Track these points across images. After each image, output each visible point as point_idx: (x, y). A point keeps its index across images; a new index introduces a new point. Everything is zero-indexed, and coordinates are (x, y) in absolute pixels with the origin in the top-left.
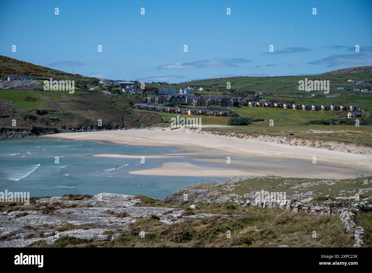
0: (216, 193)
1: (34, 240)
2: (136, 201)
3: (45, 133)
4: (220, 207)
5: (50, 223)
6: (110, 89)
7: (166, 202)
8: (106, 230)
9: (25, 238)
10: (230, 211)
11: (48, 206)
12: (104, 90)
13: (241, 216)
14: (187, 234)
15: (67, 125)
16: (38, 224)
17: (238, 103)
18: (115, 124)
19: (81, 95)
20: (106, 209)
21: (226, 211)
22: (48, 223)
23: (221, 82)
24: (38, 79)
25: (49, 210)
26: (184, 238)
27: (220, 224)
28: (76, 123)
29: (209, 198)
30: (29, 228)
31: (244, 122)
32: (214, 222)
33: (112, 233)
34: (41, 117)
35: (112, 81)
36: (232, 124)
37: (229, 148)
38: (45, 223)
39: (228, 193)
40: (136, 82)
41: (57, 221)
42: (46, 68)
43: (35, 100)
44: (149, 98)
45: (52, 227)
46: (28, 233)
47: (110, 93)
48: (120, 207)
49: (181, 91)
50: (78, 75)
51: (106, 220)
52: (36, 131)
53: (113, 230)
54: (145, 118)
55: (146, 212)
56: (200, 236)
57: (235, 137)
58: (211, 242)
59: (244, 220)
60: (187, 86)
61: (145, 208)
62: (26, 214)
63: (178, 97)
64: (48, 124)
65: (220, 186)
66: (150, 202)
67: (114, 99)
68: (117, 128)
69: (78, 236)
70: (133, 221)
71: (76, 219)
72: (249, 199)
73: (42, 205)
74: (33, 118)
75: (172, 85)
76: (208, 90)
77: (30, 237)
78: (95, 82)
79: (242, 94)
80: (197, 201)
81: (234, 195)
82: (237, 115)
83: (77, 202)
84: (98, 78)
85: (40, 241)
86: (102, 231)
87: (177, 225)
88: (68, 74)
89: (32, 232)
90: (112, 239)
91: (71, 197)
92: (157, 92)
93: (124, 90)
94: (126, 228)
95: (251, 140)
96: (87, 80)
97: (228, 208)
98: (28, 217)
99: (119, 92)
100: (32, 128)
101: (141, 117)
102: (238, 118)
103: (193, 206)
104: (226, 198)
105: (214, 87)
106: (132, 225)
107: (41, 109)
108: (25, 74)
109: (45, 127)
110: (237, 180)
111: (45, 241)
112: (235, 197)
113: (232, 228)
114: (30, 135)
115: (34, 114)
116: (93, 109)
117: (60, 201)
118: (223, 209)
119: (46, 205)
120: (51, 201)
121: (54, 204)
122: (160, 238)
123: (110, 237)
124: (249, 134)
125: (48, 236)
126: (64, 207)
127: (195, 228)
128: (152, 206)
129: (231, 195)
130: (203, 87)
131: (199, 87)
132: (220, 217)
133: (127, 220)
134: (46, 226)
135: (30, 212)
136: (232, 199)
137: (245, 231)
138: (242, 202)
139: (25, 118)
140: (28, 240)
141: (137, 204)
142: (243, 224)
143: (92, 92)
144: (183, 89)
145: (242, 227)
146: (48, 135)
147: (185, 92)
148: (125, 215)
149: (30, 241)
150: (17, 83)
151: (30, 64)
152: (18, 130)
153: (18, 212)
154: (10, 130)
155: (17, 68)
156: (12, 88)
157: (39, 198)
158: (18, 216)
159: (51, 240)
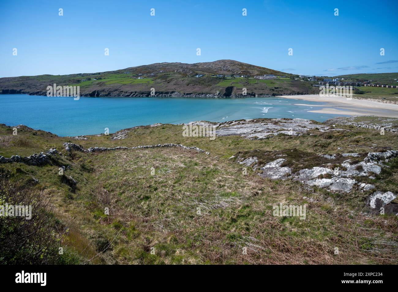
0: (346, 121)
1: (270, 133)
2: (310, 122)
3: (277, 96)
4: (346, 126)
6: (303, 79)
7: (323, 123)
8: (297, 132)
9: (267, 133)
10: (351, 128)
12: (301, 79)
13: (355, 131)
14: (330, 136)
15: (286, 93)
16: (271, 128)
17: (360, 85)
18: (305, 93)
19: (292, 81)
20: (298, 124)
21: (349, 129)
22: (275, 128)
23: (352, 76)
24: (276, 76)
25: (276, 123)
26: (329, 138)
27: (346, 133)
28: (289, 92)
29: (342, 123)
30: (268, 129)
31: (362, 93)
32: (343, 132)
33: (299, 133)
34: (276, 90)
35: (304, 76)
36: (356, 94)
37: (353, 103)
38: (274, 128)
39: (351, 121)
40: (314, 76)
41: (278, 128)
42: (279, 71)
43: (274, 83)
44: (319, 83)
45: (276, 129)
46: (268, 131)
47: (303, 81)
48: (303, 124)
49: (334, 80)
50: (291, 74)
51: (297, 128)
52: (274, 95)
53: (300, 132)
54: (317, 90)
55: (314, 126)
56: (336, 137)
57: (357, 99)
58: (340, 140)
59: (357, 133)
60: (337, 78)
61: (313, 125)
62: (267, 124)
63: (332, 82)
64: (278, 92)
65: (348, 118)
66: (316, 123)
67: (305, 83)
68: (305, 94)
69: (286, 133)
70: (308, 130)
71: (286, 127)
72: (361, 124)
73: (274, 121)
74: (273, 90)
75: (330, 77)
76: (346, 79)
77: (268, 132)
78: (298, 76)
79: (362, 81)
80: (336, 124)
81: (354, 122)
82: (358, 90)
83: (286, 121)
84: (299, 75)
85: (272, 134)
86: (295, 132)
87: (326, 132)
88: (287, 74)
89: (269, 131)
90: (299, 135)
91: (285, 119)
92: (323, 80)
93: (309, 79)
94: (305, 132)
95: (364, 100)
96: (294, 76)
97: (350, 127)
98: (268, 125)
99: (307, 80)
100: (272, 94)
101: (315, 90)
102: (359, 91)
103: (334, 126)
104: (350, 123)
105: (349, 78)
106: (307, 131)
107: (276, 86)
108: (271, 74)
109: (277, 93)
110: (356, 116)
112: (354, 123)
113: (351, 135)
114: (272, 96)
115: (274, 88)
116: (296, 87)
117: (280, 120)
118: (347, 128)
119: (275, 121)
120: (277, 120)
121: (278, 121)
122: (319, 137)
123: (298, 135)
124: (363, 98)
125: (275, 132)
126: (281, 122)
127: (334, 134)
128: (317, 124)
129: (352, 122)
130: (344, 78)
131: (342, 78)
132: (346, 131)
133: (306, 129)
134: (274, 129)
135: (269, 123)
136: (353, 124)
137: (357, 137)
138: (357, 125)
139: (270, 90)
141: (310, 123)
142: (356, 134)
143: (296, 80)
144: (335, 79)
145: (356, 135)
146: (278, 96)
147: (335, 80)
148: (305, 127)
149: (268, 134)
150: (268, 77)
151: (273, 70)
152: (267, 94)
153: (265, 123)
154: (265, 94)
155: (268, 72)
156: (266, 79)
157: (272, 119)
158: (264, 125)
159: (276, 134)
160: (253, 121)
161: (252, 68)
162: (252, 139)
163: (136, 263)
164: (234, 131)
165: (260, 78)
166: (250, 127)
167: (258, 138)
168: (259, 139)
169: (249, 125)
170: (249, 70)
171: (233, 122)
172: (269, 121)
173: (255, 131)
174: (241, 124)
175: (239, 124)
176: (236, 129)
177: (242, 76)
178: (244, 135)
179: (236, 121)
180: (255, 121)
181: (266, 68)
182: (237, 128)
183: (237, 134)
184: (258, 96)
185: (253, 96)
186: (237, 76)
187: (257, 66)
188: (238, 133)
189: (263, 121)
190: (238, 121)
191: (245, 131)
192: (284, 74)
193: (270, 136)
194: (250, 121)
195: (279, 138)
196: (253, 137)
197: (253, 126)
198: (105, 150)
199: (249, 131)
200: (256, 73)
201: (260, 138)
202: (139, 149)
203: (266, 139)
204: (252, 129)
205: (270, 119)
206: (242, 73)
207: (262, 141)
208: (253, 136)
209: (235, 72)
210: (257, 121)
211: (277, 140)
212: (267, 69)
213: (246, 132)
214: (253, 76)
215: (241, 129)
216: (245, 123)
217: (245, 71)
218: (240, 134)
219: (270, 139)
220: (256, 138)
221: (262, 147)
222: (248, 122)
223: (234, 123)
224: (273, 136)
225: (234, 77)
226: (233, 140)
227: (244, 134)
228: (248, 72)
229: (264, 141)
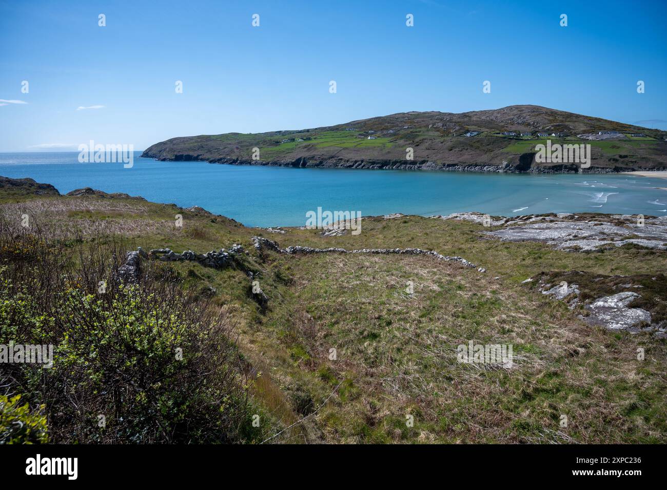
1: (606, 242)
3: (624, 171)
5: (619, 232)
9: (599, 240)
11: (620, 220)
15: (643, 166)
16: (610, 232)
19: (658, 144)
24: (622, 133)
25: (620, 223)
28: (650, 165)
30: (603, 233)
34: (622, 160)
38: (615, 232)
41: (625, 232)
43: (619, 148)
45: (621, 235)
46: (602, 237)
50: (656, 130)
52: (617, 170)
62: (602, 224)
64: (627, 165)
69: (641, 244)
71: (641, 232)
73: (615, 219)
74: (616, 160)
77: (603, 239)
85: (611, 243)
86: (662, 243)
88: (648, 129)
89: (605, 237)
98: (603, 226)
100: (614, 167)
107: (623, 154)
108: (613, 129)
109: (625, 167)
111: (614, 244)
114: (612, 172)
115: (617, 157)
117: (629, 218)
119: (618, 219)
120: (622, 217)
121: (624, 220)
125: (617, 241)
126: (632, 222)
134: (616, 234)
135: (605, 223)
139: (610, 160)
140: (601, 242)
146: (627, 173)
149: (603, 243)
150: (606, 136)
151: (617, 123)
152: (603, 168)
153: (596, 222)
154: (598, 168)
155: (607, 126)
156: (602, 140)
157: (613, 215)
158: (595, 225)
159: (619, 244)
160: (572, 217)
161: (574, 119)
162: (568, 250)
163: (352, 441)
164: (533, 233)
165: (590, 138)
166: (566, 227)
167: (582, 249)
168: (584, 252)
169: (563, 225)
170: (567, 123)
171: (533, 216)
172: (606, 219)
173: (575, 236)
174: (547, 221)
175: (543, 221)
176: (538, 231)
177: (553, 135)
178: (553, 243)
179: (537, 216)
180: (576, 217)
181: (602, 119)
182: (539, 229)
183: (539, 240)
184: (583, 172)
185: (573, 172)
186: (544, 134)
187: (584, 116)
188: (542, 237)
189: (591, 217)
190: (541, 216)
191: (555, 234)
192: (641, 131)
193: (607, 247)
194: (566, 218)
195: (625, 253)
196: (571, 247)
197: (572, 227)
198: (312, 252)
199: (563, 235)
200: (582, 129)
201: (586, 249)
202: (364, 253)
203: (598, 251)
204: (570, 231)
205: (608, 216)
206: (552, 128)
207: (589, 256)
208: (571, 245)
209: (539, 126)
210: (581, 217)
211: (622, 256)
212: (606, 121)
213: (556, 237)
214: (576, 134)
215: (546, 231)
216: (556, 221)
217: (558, 125)
218: (546, 240)
219: (607, 253)
220: (576, 249)
221: (589, 267)
222: (563, 218)
223: (534, 219)
224: (612, 248)
225: (538, 136)
226: (530, 250)
227: (554, 240)
228: (567, 127)
229: (593, 255)
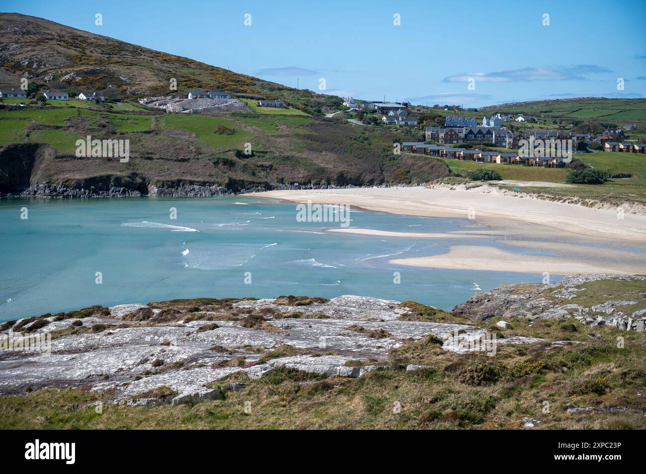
0: (543, 302)
1: (227, 371)
2: (402, 311)
3: (248, 190)
4: (549, 326)
5: (255, 343)
6: (360, 116)
7: (455, 315)
8: (351, 358)
9: (214, 367)
10: (568, 334)
11: (253, 313)
12: (351, 117)
13: (587, 345)
14: (491, 372)
15: (287, 177)
16: (235, 344)
17: (586, 145)
18: (368, 177)
19: (312, 125)
20: (351, 323)
21: (561, 334)
22: (253, 343)
23: (557, 106)
24: (238, 97)
25: (254, 321)
26: (485, 379)
27: (550, 357)
28: (301, 174)
29: (530, 310)
30: (220, 349)
31: (597, 179)
32: (538, 352)
33: (360, 364)
34: (243, 162)
35: (364, 102)
36: (574, 182)
37: (567, 224)
38: (246, 342)
39: (563, 302)
40: (406, 104)
41: (266, 341)
42: (253, 79)
43: (233, 132)
44: (428, 133)
45: (259, 351)
46: (218, 358)
47: (360, 123)
48: (375, 320)
49: (485, 121)
50: (307, 91)
51: (350, 342)
52: (234, 187)
53: (362, 359)
54: (421, 167)
55: (419, 330)
56: (513, 375)
57: (579, 205)
58: (532, 387)
59: (593, 352)
60: (496, 114)
61: (418, 323)
62: (215, 327)
63: (480, 132)
64: (254, 174)
65: (551, 290)
66: (427, 314)
67: (367, 134)
68: (371, 183)
69: (302, 368)
70: (397, 346)
71: (299, 338)
72: (601, 314)
73: (242, 311)
74: (229, 164)
75: (470, 110)
76: (533, 121)
77: (222, 365)
78: (336, 103)
79: (595, 129)
80: (508, 314)
81: (574, 306)
82: (583, 166)
83: (301, 309)
84: (340, 96)
85: (239, 373)
86: (343, 360)
87: (473, 355)
88: (290, 90)
89: (225, 357)
90: (361, 374)
91: (292, 300)
92: (442, 123)
93: (384, 118)
94: (385, 358)
95: (606, 210)
96: (322, 100)
97: (565, 328)
98: (218, 331)
99: (377, 122)
100: (227, 181)
101: (413, 165)
102: (585, 171)
103: (502, 324)
104: (560, 312)
105: (543, 115)
106: (394, 351)
108: (218, 88)
109: (250, 179)
110: (581, 281)
111: (246, 373)
112: (577, 310)
113: (570, 364)
114: (224, 192)
115: (231, 156)
116: (332, 150)
117: (272, 306)
118: (555, 331)
119: (249, 311)
120: (258, 306)
121: (263, 311)
122: (444, 376)
123: (356, 371)
124: (603, 200)
125: (251, 364)
126: (279, 317)
127: (505, 362)
128: (431, 320)
129: (569, 306)
130: (525, 114)
131: (517, 114)
132: (549, 345)
133: (386, 342)
134: (248, 347)
135: (222, 323)
136: (571, 313)
137: (595, 370)
138: (589, 319)
139: (216, 163)
140: (218, 371)
141: (404, 316)
142: (591, 359)
143: (330, 120)
144: (488, 118)
145: (589, 364)
146: (254, 194)
147: (492, 124)
148: (383, 334)
149: (222, 373)
150: (203, 104)
151: (226, 71)
152: (203, 184)
153: (202, 322)
154: (192, 183)
155: (205, 79)
156: (196, 112)
157: (237, 300)
158: (202, 329)
159: (256, 372)
160: (145, 315)
161: (129, 58)
162: (143, 401)
164: (53, 365)
165: (170, 107)
166: (134, 342)
167: (176, 394)
168: (181, 401)
169: (127, 335)
170: (112, 68)
171: (49, 319)
172: (223, 312)
173: (158, 363)
174: (86, 330)
175: (77, 329)
176: (66, 358)
177: (82, 96)
178: (108, 386)
179: (61, 317)
180: (156, 311)
181: (192, 62)
182: (70, 352)
183: (71, 382)
184: (160, 193)
185: (137, 194)
186: (57, 94)
187: (151, 52)
188: (78, 373)
189: (191, 311)
190: (70, 316)
191: (110, 363)
192: (275, 93)
193: (233, 383)
194: (132, 316)
195: (272, 393)
196: (151, 392)
197: (148, 339)
199: (130, 362)
200: (149, 84)
201: (185, 393)
203: (214, 396)
204: (145, 350)
205: (226, 303)
206: (78, 79)
207: (193, 410)
208: (150, 387)
209: (45, 73)
210: (167, 312)
211: (264, 402)
212: (200, 65)
213: (113, 371)
214: (136, 97)
215: (88, 355)
216: (109, 326)
217: (93, 72)
218: (89, 380)
219: (232, 397)
220: (164, 396)
222: (124, 318)
223: (52, 327)
224: (242, 384)
225: (43, 99)
226: (50, 413)
227: (107, 378)
228: (112, 77)
229: (202, 408)
